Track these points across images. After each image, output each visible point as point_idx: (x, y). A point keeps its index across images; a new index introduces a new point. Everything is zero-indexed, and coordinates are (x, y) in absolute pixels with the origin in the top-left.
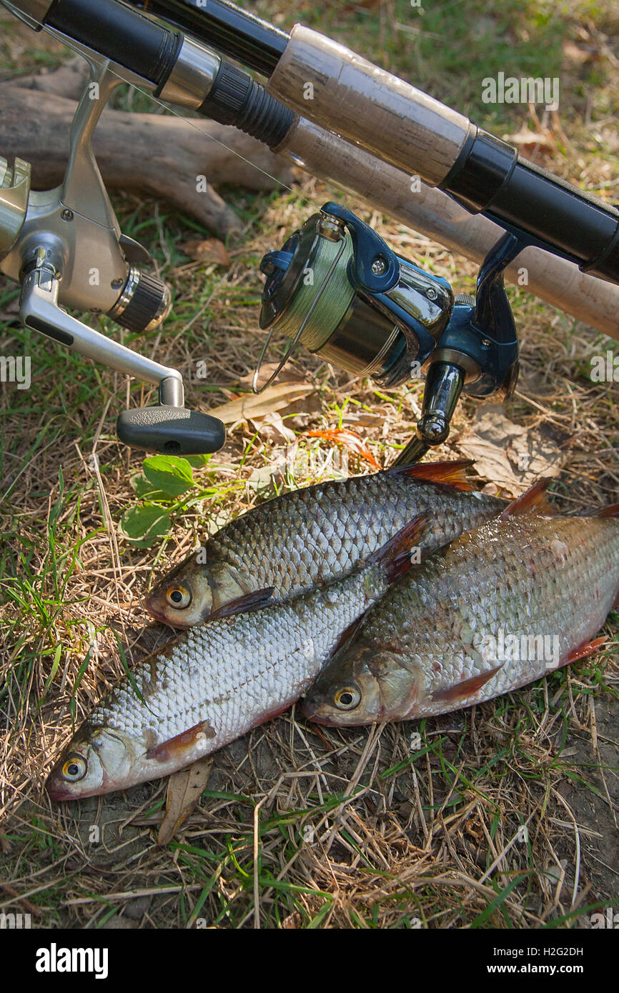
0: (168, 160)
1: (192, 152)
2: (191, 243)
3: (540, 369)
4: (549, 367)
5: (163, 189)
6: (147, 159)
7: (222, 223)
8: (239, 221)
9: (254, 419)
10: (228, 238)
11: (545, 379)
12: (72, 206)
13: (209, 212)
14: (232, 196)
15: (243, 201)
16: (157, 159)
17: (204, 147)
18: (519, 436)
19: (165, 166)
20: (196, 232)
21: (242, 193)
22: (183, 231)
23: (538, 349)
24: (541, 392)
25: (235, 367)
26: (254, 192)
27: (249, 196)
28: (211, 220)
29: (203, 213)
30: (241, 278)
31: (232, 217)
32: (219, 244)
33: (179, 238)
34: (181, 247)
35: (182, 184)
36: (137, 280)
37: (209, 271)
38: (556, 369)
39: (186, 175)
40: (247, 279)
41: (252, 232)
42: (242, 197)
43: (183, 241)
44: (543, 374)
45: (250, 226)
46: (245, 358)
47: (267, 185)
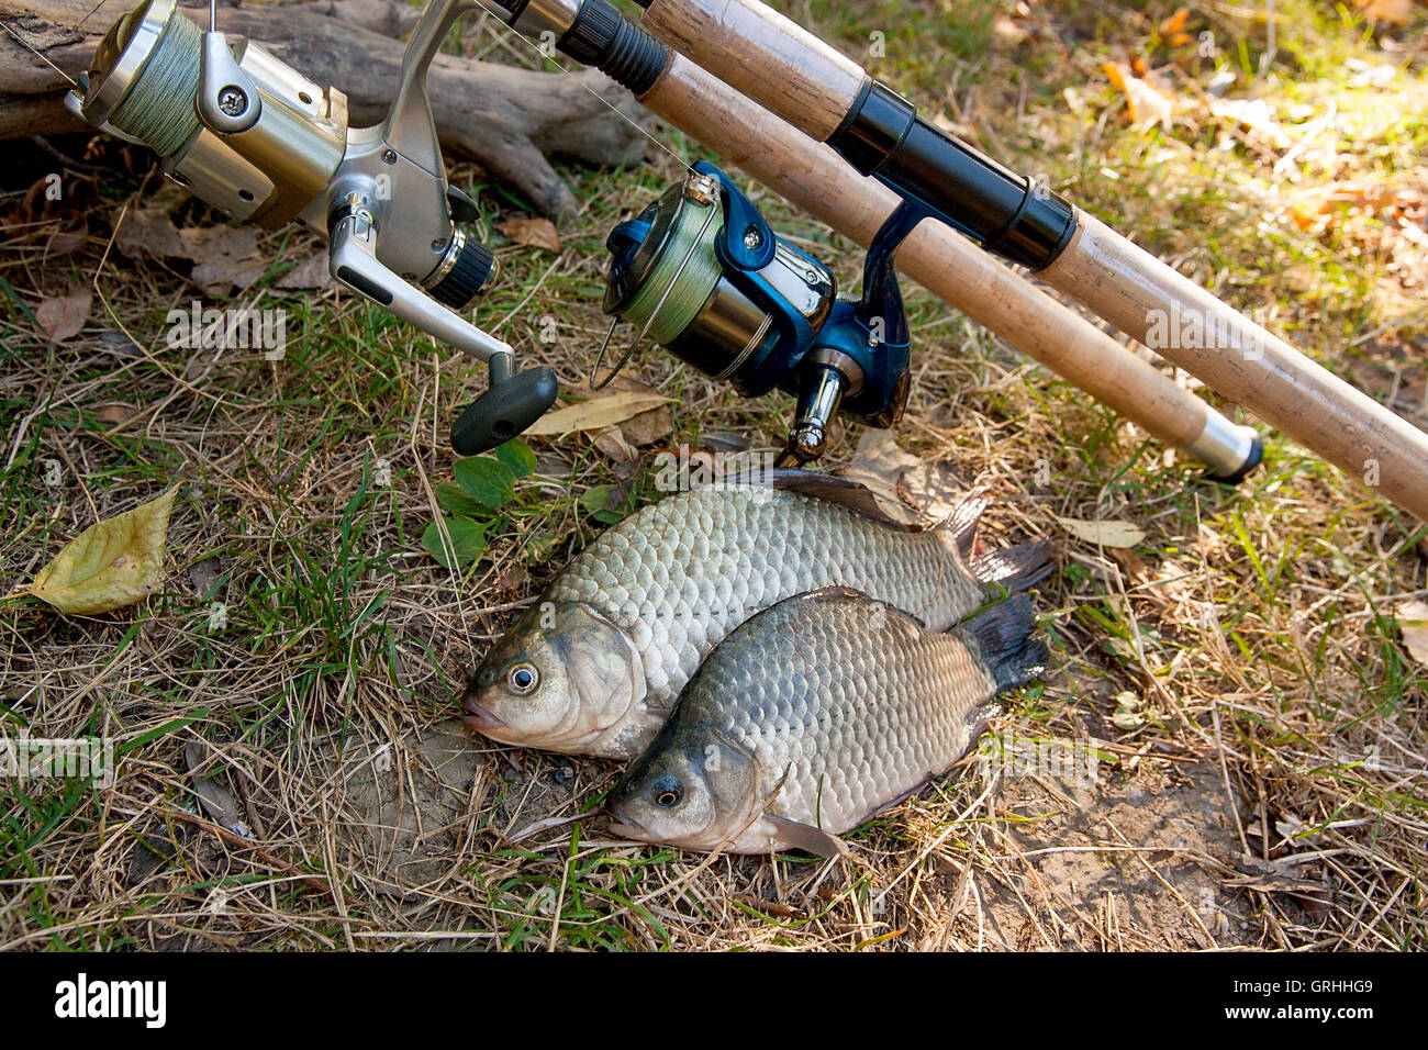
0: (493, 115)
1: (522, 108)
2: (512, 222)
3: (945, 401)
4: (955, 399)
5: (484, 152)
6: (465, 112)
7: (552, 200)
8: (574, 200)
9: (590, 431)
10: (560, 219)
11: (950, 413)
12: (395, 147)
13: (538, 186)
14: (565, 170)
15: (579, 177)
16: (479, 113)
17: (538, 103)
18: (914, 468)
19: (488, 123)
20: (519, 209)
21: (578, 167)
22: (502, 207)
23: (943, 377)
24: (945, 427)
25: (565, 371)
26: (593, 167)
27: (586, 172)
28: (539, 195)
29: (530, 187)
30: (573, 269)
31: (565, 195)
32: (548, 224)
33: (497, 214)
34: (500, 227)
35: (508, 147)
36: (461, 244)
37: (535, 256)
38: (966, 400)
39: (512, 135)
40: (581, 270)
41: (590, 216)
42: (577, 173)
43: (501, 220)
44: (948, 406)
45: (586, 208)
46: (579, 360)
47: (611, 159)
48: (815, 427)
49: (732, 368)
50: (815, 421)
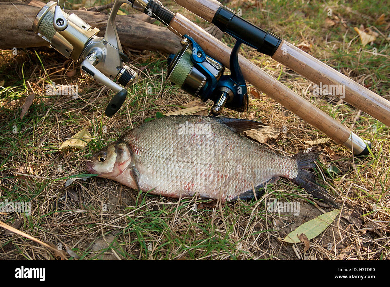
12: (106, 40)
36: (126, 68)
48: (218, 106)
49: (197, 92)
50: (218, 105)
